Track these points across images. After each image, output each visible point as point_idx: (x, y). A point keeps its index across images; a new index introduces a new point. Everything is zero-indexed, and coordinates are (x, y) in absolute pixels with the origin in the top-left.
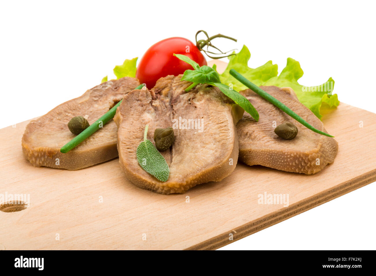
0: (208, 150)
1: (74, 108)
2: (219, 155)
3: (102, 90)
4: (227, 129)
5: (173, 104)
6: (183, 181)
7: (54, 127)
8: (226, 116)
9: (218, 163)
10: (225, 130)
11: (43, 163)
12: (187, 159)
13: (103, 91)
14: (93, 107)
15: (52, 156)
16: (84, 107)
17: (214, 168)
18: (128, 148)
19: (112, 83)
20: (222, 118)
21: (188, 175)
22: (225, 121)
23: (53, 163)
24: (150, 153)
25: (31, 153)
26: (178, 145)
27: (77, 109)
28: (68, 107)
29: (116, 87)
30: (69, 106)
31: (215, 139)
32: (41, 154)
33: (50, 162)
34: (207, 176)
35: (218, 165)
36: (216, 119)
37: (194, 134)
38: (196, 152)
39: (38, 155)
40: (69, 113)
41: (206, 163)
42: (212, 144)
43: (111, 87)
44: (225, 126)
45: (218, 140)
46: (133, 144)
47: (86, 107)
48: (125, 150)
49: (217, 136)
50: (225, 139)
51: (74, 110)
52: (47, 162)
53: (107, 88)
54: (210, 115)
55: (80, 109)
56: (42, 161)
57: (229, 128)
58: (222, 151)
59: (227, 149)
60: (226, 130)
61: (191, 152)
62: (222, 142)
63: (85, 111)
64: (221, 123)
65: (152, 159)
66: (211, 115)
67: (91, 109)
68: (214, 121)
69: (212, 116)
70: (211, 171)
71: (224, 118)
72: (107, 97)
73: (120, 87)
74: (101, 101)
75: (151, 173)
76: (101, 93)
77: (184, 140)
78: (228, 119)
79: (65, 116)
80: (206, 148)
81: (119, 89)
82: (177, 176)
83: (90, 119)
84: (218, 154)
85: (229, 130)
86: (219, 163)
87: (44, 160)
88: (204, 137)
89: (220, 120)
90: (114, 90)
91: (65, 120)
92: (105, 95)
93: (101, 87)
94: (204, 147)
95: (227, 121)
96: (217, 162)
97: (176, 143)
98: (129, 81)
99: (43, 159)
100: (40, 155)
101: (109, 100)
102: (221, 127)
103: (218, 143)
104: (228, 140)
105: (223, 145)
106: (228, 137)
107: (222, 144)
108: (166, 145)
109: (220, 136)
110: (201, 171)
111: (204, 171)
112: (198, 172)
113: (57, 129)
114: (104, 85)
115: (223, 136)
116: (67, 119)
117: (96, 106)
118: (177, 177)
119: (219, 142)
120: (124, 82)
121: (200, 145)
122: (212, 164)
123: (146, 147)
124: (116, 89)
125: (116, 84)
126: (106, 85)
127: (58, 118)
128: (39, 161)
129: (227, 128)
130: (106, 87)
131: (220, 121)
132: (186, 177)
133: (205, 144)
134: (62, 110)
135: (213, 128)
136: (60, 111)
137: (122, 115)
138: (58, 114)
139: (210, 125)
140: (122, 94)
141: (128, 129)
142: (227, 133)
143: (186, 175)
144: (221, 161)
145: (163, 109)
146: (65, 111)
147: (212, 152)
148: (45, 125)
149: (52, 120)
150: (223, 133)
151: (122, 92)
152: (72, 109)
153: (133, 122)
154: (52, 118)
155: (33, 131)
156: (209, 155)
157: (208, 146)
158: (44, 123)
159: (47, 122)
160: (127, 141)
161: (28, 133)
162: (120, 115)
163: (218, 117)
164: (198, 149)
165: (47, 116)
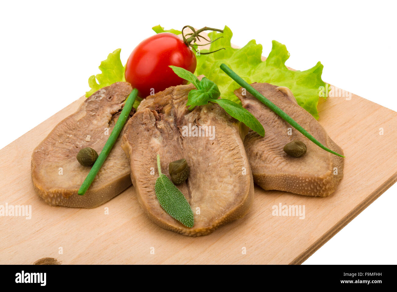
0: (227, 185)
1: (74, 128)
2: (239, 191)
4: (240, 157)
5: (179, 126)
7: (60, 155)
8: (236, 141)
9: (240, 201)
10: (237, 158)
11: (60, 203)
12: (208, 198)
13: (99, 103)
14: (92, 123)
16: (84, 125)
17: (237, 208)
19: (104, 91)
20: (233, 142)
21: (213, 218)
22: (236, 147)
24: (168, 190)
25: (46, 194)
26: (194, 177)
27: (77, 128)
28: (67, 127)
29: (110, 97)
30: (68, 125)
31: (230, 170)
32: (57, 195)
34: (231, 217)
36: (227, 145)
37: (209, 166)
38: (215, 189)
40: (70, 134)
41: (228, 203)
42: (229, 177)
43: (105, 97)
44: (238, 153)
45: (234, 172)
47: (85, 125)
49: (232, 167)
50: (240, 170)
51: (74, 129)
53: (101, 98)
54: (219, 140)
55: (80, 128)
57: (242, 155)
58: (241, 185)
59: (245, 182)
60: (240, 158)
61: (210, 188)
62: (238, 174)
63: (86, 130)
64: (233, 150)
65: (172, 197)
66: (220, 141)
67: (91, 127)
68: (226, 148)
69: (222, 141)
70: (235, 211)
71: (234, 143)
72: (103, 110)
73: (114, 95)
74: (98, 115)
76: (97, 105)
77: (200, 173)
78: (238, 144)
79: (67, 138)
80: (224, 183)
81: (113, 98)
82: (201, 219)
84: (237, 190)
85: (242, 158)
88: (219, 169)
89: (231, 146)
90: (109, 100)
91: (68, 144)
92: (101, 107)
93: (95, 98)
94: (222, 182)
95: (238, 146)
96: (239, 199)
97: (191, 175)
98: (122, 87)
99: (59, 200)
100: (55, 196)
101: (106, 112)
102: (233, 155)
104: (243, 171)
105: (240, 177)
106: (243, 168)
107: (238, 176)
108: (182, 180)
109: (235, 167)
110: (226, 214)
111: (228, 213)
112: (223, 214)
113: (63, 156)
114: (97, 95)
115: (238, 166)
116: (69, 141)
117: (95, 122)
118: (202, 221)
119: (235, 174)
120: (117, 89)
121: (218, 180)
122: (234, 204)
123: (163, 182)
124: (110, 99)
125: (109, 92)
126: (100, 94)
127: (60, 142)
128: (55, 201)
129: (239, 155)
130: (100, 96)
131: (232, 147)
132: (212, 220)
133: (222, 177)
134: (61, 131)
135: (226, 156)
136: (60, 133)
137: (130, 144)
138: (59, 136)
139: (222, 153)
140: (117, 104)
141: (140, 162)
142: (241, 162)
143: (211, 218)
144: (243, 199)
145: (168, 131)
146: (65, 132)
147: (230, 187)
148: (49, 152)
149: (54, 144)
150: (238, 162)
151: (117, 102)
152: (72, 129)
153: (143, 152)
154: (54, 141)
155: (40, 163)
156: (229, 192)
157: (225, 180)
158: (47, 149)
159: (50, 148)
160: (143, 179)
161: (36, 167)
162: (129, 145)
163: (228, 142)
164: (216, 184)
165: (49, 140)
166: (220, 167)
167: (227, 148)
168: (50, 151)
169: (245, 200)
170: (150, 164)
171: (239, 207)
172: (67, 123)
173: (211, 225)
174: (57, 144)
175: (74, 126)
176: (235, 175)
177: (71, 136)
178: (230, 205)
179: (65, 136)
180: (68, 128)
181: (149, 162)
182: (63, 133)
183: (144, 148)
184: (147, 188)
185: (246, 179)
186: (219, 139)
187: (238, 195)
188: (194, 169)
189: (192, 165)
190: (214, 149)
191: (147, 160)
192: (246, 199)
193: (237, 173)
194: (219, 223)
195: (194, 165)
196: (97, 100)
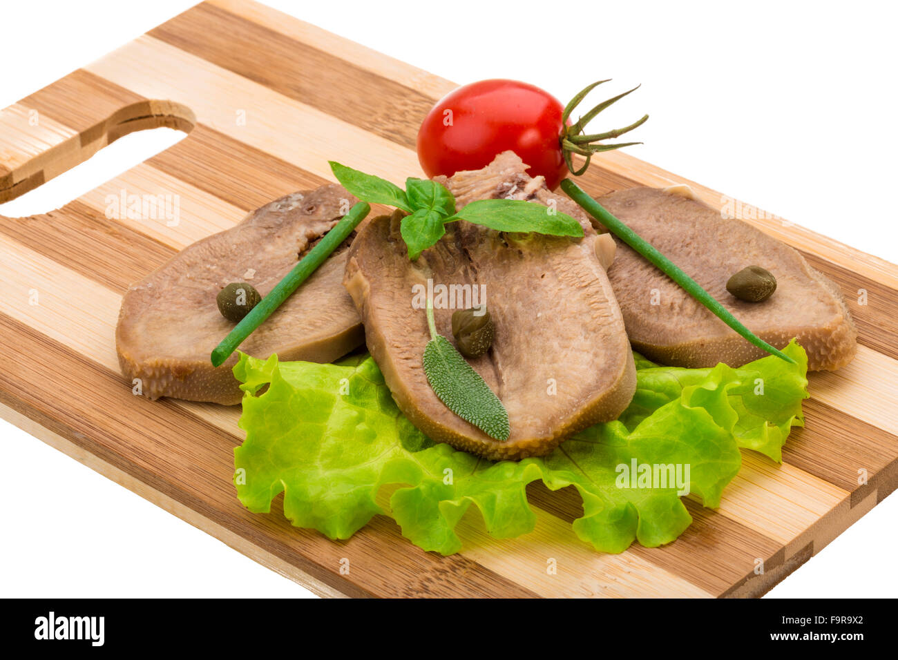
0: (578, 354)
1: (223, 254)
2: (606, 363)
3: (281, 213)
4: (602, 300)
5: (466, 247)
6: (548, 433)
7: (183, 299)
8: (591, 270)
9: (608, 383)
10: (598, 302)
11: (166, 390)
12: (539, 380)
13: (284, 215)
14: (263, 250)
15: (183, 377)
16: (245, 251)
17: (603, 396)
18: (407, 359)
20: (585, 273)
21: (553, 418)
22: (593, 281)
23: (187, 391)
24: (452, 367)
25: (138, 370)
26: (506, 343)
27: (230, 255)
28: (210, 252)
29: (310, 207)
30: (211, 248)
31: (584, 325)
32: (160, 372)
33: (180, 389)
34: (591, 415)
35: (610, 388)
36: (573, 277)
37: (537, 318)
38: (553, 361)
39: (154, 374)
40: (212, 264)
41: (583, 387)
42: (582, 338)
43: (300, 207)
44: (597, 292)
45: (593, 328)
46: (413, 347)
47: (249, 252)
48: (403, 364)
49: (587, 319)
50: (605, 323)
51: (224, 256)
52: (175, 390)
53: (291, 209)
54: (556, 269)
55: (236, 256)
56: (162, 386)
57: (607, 297)
58: (609, 353)
59: (616, 347)
60: (602, 302)
61: (543, 361)
62: (602, 331)
63: (248, 260)
64: (586, 286)
65: (460, 381)
66: (559, 270)
67: (260, 256)
68: (571, 284)
69: (563, 272)
70: (599, 402)
71: (587, 274)
72: (291, 228)
73: (319, 205)
74: (279, 237)
75: (470, 420)
76: (280, 220)
77: (518, 333)
78: (597, 275)
79: (205, 272)
80: (572, 350)
81: (317, 210)
82: (529, 422)
83: (259, 278)
84: (601, 361)
85: (607, 301)
86: (612, 383)
87: (168, 384)
88: (560, 323)
89: (582, 279)
90: (307, 212)
91: (206, 281)
92: (288, 223)
93: (279, 206)
94: (566, 347)
95: (597, 279)
96: (607, 379)
97: (500, 339)
98: (338, 192)
99: (165, 383)
100: (157, 374)
101: (297, 233)
102: (589, 296)
103: (592, 334)
104: (612, 325)
105: (606, 338)
106: (610, 319)
107: (602, 335)
109: (592, 318)
110: (582, 408)
111: (586, 406)
112: (574, 409)
113: (189, 302)
114: (283, 202)
115: (600, 316)
116: (209, 277)
117: (270, 248)
118: (530, 425)
119: (594, 331)
120: (327, 196)
121: (559, 343)
122: (598, 387)
123: (440, 352)
124: (311, 211)
125: (310, 200)
126: (289, 202)
127: (188, 275)
128: (157, 386)
129: (602, 296)
130: (289, 206)
131: (583, 282)
132: (551, 422)
133: (567, 339)
134: (197, 257)
135: (573, 300)
136: (192, 260)
137: (366, 276)
138: (189, 266)
139: (564, 293)
140: (324, 221)
141: (389, 311)
142: (606, 308)
143: (549, 418)
144: (615, 378)
145: (444, 257)
146: (204, 260)
147: (587, 357)
148: (162, 293)
149: (176, 280)
150: (598, 309)
151: (324, 218)
152: (219, 256)
153: (393, 293)
154: (176, 275)
155: (139, 312)
156: (584, 367)
157: (574, 344)
158: (159, 288)
159: (166, 286)
160: (400, 342)
161: (127, 318)
162: (362, 278)
163: (575, 272)
164: (556, 353)
165: (166, 271)
166: (562, 320)
167: (574, 284)
168: (165, 291)
169: (619, 381)
170: (410, 316)
171: (608, 395)
172: (210, 245)
173: (550, 432)
174: (181, 281)
175: (224, 250)
176: (595, 335)
177: (214, 267)
178: (588, 391)
179: (202, 267)
180: (211, 254)
181: (409, 314)
182: (198, 261)
183: (395, 286)
184: (410, 361)
185: (619, 341)
186: (555, 267)
187: (605, 372)
188: (506, 327)
189: (500, 319)
190: (545, 286)
191: (405, 308)
192: (621, 378)
193: (599, 330)
194: (567, 428)
195: (504, 320)
196: (282, 210)
